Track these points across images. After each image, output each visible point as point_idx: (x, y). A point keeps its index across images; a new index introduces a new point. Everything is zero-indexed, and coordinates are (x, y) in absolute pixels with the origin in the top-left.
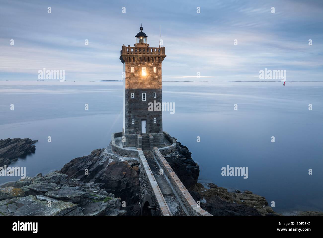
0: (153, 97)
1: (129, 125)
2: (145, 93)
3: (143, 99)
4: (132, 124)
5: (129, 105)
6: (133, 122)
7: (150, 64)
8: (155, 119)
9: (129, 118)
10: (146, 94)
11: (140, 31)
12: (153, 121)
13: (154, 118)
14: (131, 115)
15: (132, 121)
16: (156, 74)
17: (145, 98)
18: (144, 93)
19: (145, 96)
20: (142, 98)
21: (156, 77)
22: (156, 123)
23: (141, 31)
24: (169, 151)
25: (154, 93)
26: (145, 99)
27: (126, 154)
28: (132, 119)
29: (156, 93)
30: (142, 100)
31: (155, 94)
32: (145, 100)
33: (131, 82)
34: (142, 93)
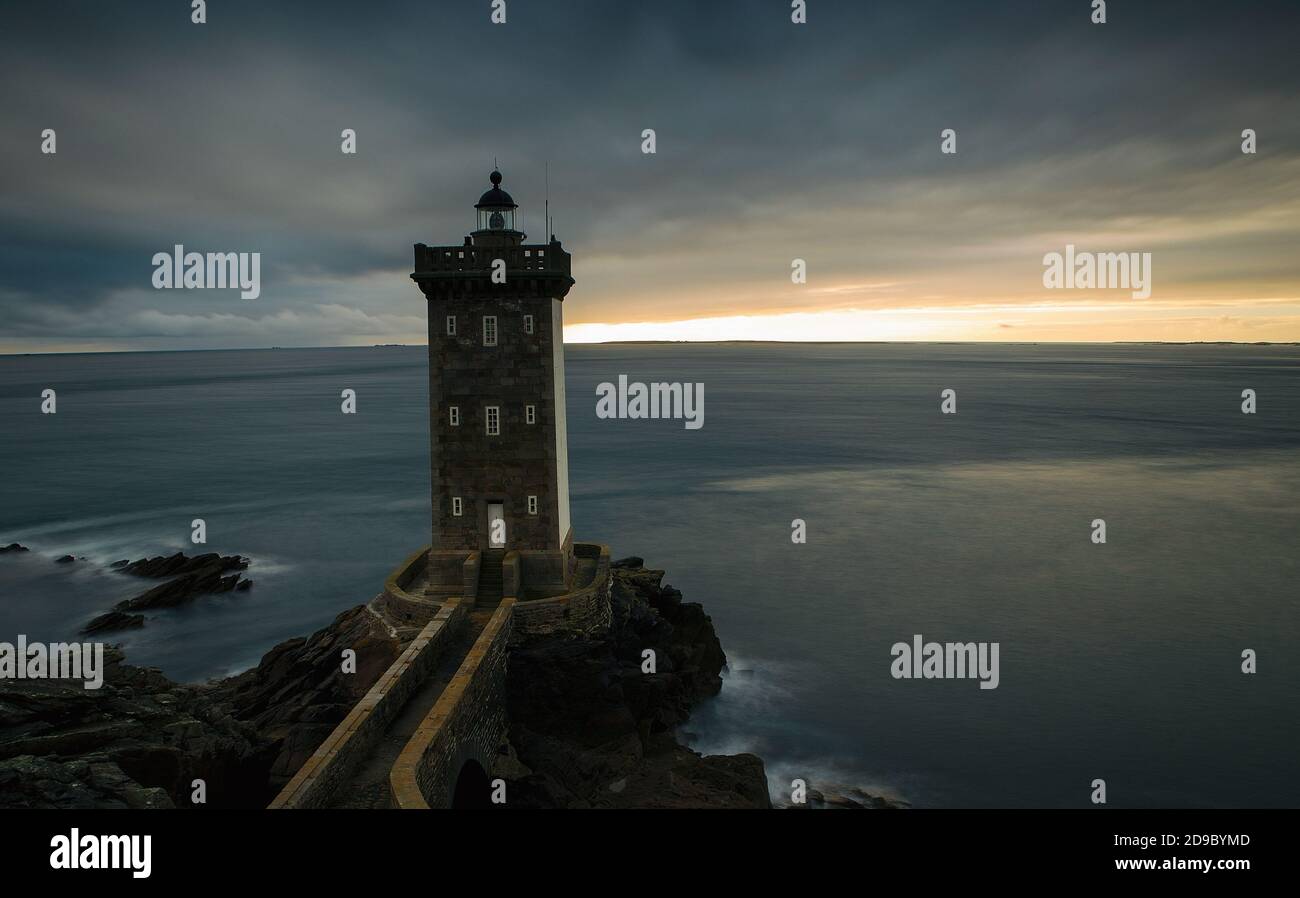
0: (522, 421)
1: (444, 521)
2: (497, 408)
3: (490, 429)
4: (455, 514)
5: (442, 449)
6: (458, 509)
7: (510, 306)
8: (533, 500)
9: (443, 494)
10: (500, 409)
11: (490, 186)
12: (524, 505)
13: (530, 497)
14: (450, 482)
15: (454, 504)
16: (535, 339)
17: (495, 423)
18: (492, 408)
19: (495, 417)
20: (485, 426)
21: (535, 348)
22: (536, 512)
23: (496, 187)
24: (554, 613)
25: (528, 407)
26: (496, 429)
27: (409, 617)
28: (454, 499)
29: (533, 407)
30: (488, 433)
31: (530, 410)
32: (498, 433)
33: (447, 367)
34: (487, 408)
